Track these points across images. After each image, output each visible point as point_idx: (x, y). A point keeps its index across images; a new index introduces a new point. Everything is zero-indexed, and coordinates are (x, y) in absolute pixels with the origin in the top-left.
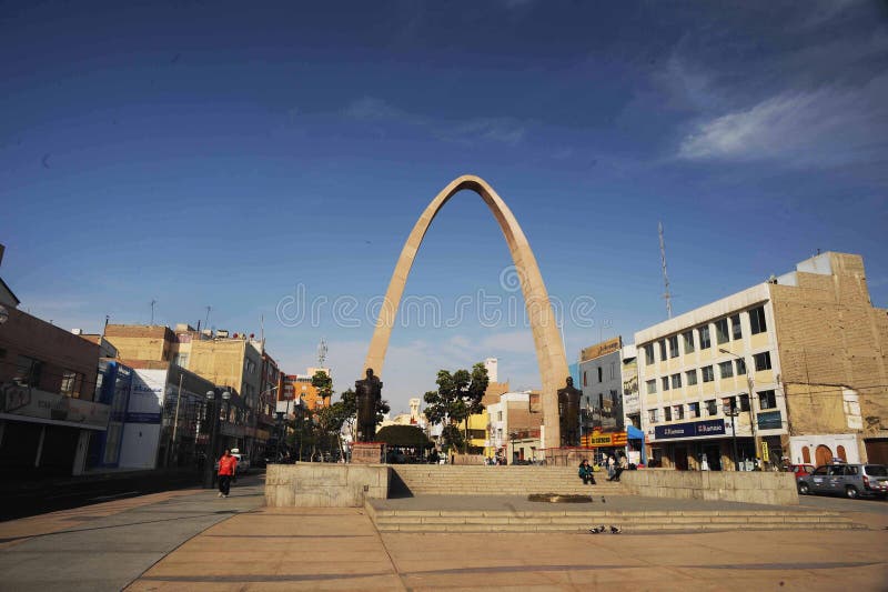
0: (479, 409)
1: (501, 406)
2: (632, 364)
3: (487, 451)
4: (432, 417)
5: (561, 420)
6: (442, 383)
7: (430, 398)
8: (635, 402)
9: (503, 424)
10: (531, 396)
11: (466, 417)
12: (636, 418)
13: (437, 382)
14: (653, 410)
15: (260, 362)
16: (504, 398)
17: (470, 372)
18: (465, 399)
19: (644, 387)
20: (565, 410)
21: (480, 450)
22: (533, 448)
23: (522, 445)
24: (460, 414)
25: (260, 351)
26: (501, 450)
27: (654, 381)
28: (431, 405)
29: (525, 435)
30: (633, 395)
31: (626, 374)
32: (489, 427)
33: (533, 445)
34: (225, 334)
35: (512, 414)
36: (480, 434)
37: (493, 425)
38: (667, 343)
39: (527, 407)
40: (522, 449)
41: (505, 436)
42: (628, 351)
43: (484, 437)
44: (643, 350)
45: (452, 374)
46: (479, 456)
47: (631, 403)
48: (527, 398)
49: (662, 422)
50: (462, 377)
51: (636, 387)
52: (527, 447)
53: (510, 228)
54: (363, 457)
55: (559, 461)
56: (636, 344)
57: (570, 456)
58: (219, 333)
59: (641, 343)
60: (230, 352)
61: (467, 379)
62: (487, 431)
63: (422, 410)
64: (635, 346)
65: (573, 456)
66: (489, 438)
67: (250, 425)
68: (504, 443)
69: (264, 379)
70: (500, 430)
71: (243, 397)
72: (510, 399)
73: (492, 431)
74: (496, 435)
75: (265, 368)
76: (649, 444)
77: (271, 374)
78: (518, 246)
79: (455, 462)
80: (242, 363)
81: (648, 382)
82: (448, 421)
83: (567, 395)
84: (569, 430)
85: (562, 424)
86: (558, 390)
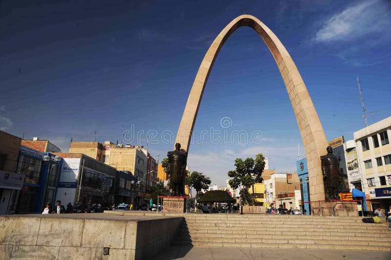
0: (260, 180)
1: (272, 180)
2: (353, 152)
3: (265, 204)
4: (234, 185)
6: (238, 166)
7: (231, 174)
8: (356, 174)
9: (273, 190)
10: (288, 175)
11: (252, 184)
12: (358, 184)
13: (235, 165)
14: (371, 179)
15: (146, 161)
16: (273, 176)
17: (254, 159)
18: (252, 174)
19: (362, 165)
20: (328, 171)
21: (261, 204)
22: (291, 203)
23: (284, 201)
24: (249, 183)
25: (146, 154)
26: (272, 204)
27: (370, 161)
28: (232, 178)
29: (286, 195)
30: (355, 170)
31: (348, 158)
32: (266, 192)
33: (290, 201)
34: (130, 146)
35: (278, 185)
36: (261, 196)
37: (268, 191)
38: (379, 136)
39: (286, 181)
40: (284, 204)
41: (274, 196)
42: (349, 144)
43: (263, 198)
44: (360, 143)
45: (244, 160)
46: (261, 207)
47: (353, 175)
48: (285, 176)
49: (379, 185)
50: (249, 162)
51: (356, 165)
52: (287, 202)
53: (276, 46)
54: (170, 208)
55: (326, 211)
56: (355, 139)
57: (337, 207)
58: (127, 146)
59: (358, 138)
60: (129, 153)
61: (253, 163)
62: (264, 194)
63: (227, 181)
64: (354, 141)
65: (340, 207)
66: (266, 197)
67: (141, 191)
68: (274, 200)
69: (148, 168)
70: (272, 193)
71: (136, 177)
72: (276, 177)
73: (267, 194)
74: (269, 196)
75: (149, 163)
76: (370, 200)
77: (153, 166)
78: (283, 57)
79: (244, 211)
80: (135, 159)
81: (366, 162)
82: (242, 187)
83: (329, 159)
84: (332, 186)
85: (326, 182)
86: (321, 157)
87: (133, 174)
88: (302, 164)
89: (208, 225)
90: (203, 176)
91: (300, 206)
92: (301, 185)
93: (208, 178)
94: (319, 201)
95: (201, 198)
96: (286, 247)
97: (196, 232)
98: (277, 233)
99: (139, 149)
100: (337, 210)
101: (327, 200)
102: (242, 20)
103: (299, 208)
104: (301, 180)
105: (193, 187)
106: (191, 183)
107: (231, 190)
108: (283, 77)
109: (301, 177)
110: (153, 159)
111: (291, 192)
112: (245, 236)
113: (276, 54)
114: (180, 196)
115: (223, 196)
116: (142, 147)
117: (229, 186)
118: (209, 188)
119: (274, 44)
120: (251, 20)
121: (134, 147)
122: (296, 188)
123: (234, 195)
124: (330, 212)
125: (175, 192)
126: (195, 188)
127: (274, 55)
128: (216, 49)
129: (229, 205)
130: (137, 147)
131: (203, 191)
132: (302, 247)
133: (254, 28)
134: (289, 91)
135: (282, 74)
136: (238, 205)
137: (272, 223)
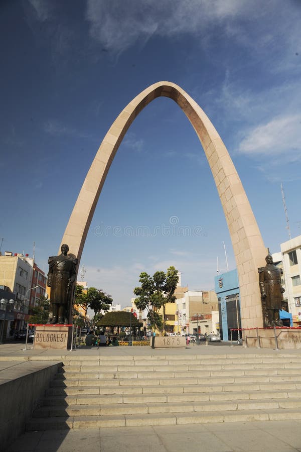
0: (173, 300)
1: (185, 300)
3: (176, 328)
4: (141, 306)
5: (263, 299)
6: (143, 282)
7: (137, 291)
9: (186, 311)
10: (204, 293)
13: (140, 281)
15: (31, 273)
16: (186, 295)
17: (166, 273)
19: (289, 282)
20: (268, 288)
21: (172, 328)
22: (207, 326)
23: (200, 324)
24: (158, 303)
25: (32, 265)
26: (185, 328)
27: (298, 277)
28: (139, 296)
29: (202, 318)
32: (178, 313)
33: (206, 324)
34: (10, 254)
35: (192, 304)
36: (172, 317)
37: (180, 312)
39: (201, 300)
40: (199, 327)
41: (188, 318)
42: (275, 257)
43: (174, 320)
44: (287, 256)
48: (200, 294)
50: (159, 277)
52: (202, 325)
53: (203, 124)
54: (46, 342)
55: (265, 342)
56: (282, 252)
57: (282, 336)
58: (6, 254)
59: (286, 251)
60: (8, 263)
61: (163, 278)
62: (176, 316)
63: (133, 300)
64: (281, 253)
65: (286, 336)
66: (178, 320)
67: (21, 312)
68: (187, 323)
69: (33, 283)
70: (184, 315)
71: (16, 294)
72: (190, 295)
73: (179, 315)
74: (182, 318)
75: (35, 276)
76: (297, 323)
77: (40, 280)
78: (212, 139)
79: (156, 344)
80: (15, 270)
81: (293, 278)
82: (151, 307)
83: (269, 272)
84: (274, 309)
85: (265, 303)
86: (258, 269)
87: (12, 290)
88: (221, 280)
89: (102, 376)
90: (103, 294)
91: (218, 330)
92: (220, 305)
93: (109, 296)
94: (257, 328)
95: (99, 321)
96: (236, 419)
97: (80, 393)
98: (216, 389)
99: (22, 259)
100: (281, 341)
101: (266, 327)
102: (161, 88)
103: (216, 332)
104: (219, 299)
105: (89, 308)
106: (87, 302)
107: (137, 311)
108: (211, 165)
109: (220, 295)
110: (42, 272)
111: (207, 313)
112: (165, 398)
113: (203, 135)
114: (63, 324)
115: (127, 318)
116: (27, 255)
117: (134, 307)
118: (111, 308)
119: (201, 122)
120: (173, 90)
121: (16, 255)
122: (213, 309)
123: (140, 317)
124: (271, 343)
125: (57, 317)
126: (92, 308)
127: (201, 137)
128: (126, 120)
129: (134, 329)
130: (19, 255)
131: (103, 312)
132: (263, 418)
133: (176, 100)
134: (217, 183)
135: (210, 161)
136: (145, 328)
137: (205, 369)
